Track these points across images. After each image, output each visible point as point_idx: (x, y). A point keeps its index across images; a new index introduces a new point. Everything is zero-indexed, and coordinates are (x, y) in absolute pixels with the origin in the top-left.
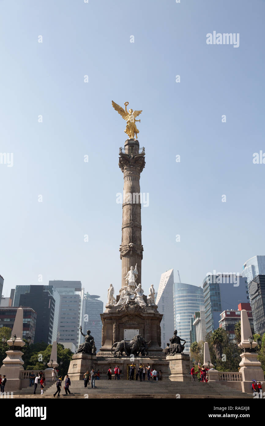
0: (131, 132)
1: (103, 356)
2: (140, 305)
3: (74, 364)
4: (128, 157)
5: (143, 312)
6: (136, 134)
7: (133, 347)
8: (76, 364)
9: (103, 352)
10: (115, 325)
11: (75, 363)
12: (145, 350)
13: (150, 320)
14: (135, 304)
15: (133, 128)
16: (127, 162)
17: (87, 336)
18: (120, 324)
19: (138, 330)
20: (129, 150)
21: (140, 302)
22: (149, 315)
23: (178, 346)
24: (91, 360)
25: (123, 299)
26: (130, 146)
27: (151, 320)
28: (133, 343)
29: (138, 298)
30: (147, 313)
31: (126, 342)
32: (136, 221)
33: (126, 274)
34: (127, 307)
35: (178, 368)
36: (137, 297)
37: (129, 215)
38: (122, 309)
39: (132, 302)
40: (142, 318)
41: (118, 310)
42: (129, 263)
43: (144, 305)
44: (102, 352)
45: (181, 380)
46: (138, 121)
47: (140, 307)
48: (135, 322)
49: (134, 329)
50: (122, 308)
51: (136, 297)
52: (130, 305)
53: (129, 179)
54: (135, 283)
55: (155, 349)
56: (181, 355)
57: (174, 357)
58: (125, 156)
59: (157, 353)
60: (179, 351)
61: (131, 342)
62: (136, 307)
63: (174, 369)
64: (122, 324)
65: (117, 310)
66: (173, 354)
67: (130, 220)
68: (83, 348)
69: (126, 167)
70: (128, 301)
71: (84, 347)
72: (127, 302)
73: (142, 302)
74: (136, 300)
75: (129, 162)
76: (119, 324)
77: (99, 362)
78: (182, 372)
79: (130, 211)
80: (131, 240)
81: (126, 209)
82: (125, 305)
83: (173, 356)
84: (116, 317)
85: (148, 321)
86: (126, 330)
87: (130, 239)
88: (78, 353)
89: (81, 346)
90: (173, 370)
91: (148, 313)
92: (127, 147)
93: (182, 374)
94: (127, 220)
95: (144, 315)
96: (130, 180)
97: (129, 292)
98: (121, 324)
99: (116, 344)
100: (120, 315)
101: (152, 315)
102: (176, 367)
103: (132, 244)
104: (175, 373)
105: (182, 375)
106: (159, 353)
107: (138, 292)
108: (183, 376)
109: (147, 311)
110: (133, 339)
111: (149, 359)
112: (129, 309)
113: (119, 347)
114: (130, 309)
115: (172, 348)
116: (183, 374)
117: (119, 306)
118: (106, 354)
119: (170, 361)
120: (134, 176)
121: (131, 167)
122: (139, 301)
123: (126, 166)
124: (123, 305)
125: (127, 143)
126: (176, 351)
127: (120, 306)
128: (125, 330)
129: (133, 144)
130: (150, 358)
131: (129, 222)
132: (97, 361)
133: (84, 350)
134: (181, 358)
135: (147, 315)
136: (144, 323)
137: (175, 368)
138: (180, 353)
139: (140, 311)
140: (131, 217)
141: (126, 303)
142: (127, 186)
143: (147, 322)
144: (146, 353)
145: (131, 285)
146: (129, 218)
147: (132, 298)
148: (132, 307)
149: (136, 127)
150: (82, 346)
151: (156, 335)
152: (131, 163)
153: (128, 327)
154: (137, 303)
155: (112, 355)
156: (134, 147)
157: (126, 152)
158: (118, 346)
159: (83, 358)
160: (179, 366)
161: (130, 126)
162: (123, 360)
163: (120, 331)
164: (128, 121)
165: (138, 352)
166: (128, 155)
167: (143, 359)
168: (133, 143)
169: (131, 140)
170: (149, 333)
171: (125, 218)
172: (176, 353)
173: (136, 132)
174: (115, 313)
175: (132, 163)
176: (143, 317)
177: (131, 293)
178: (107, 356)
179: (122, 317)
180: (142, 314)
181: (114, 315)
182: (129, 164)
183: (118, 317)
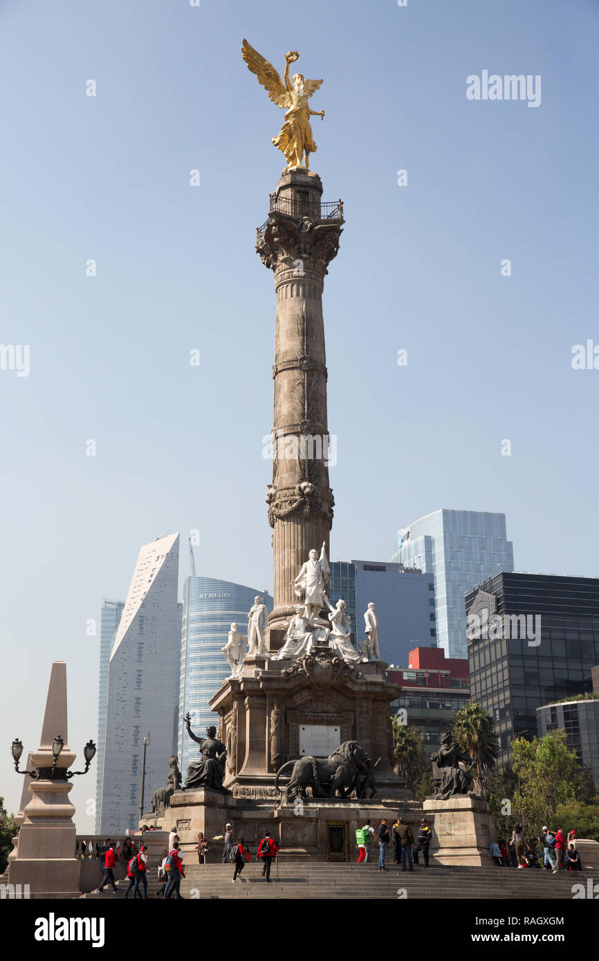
0: (295, 146)
1: (248, 797)
2: (345, 660)
3: (180, 818)
4: (295, 225)
5: (353, 678)
6: (307, 154)
7: (337, 775)
8: (185, 818)
9: (247, 787)
10: (276, 714)
11: (183, 815)
12: (367, 784)
13: (371, 702)
14: (332, 656)
15: (303, 136)
16: (292, 240)
17: (208, 742)
18: (288, 712)
19: (338, 728)
20: (294, 203)
21: (344, 652)
22: (370, 688)
23: (458, 775)
24: (224, 808)
25: (296, 641)
26: (298, 192)
27: (374, 701)
28: (339, 764)
29: (338, 641)
30: (364, 681)
31: (319, 760)
32: (318, 420)
33: (295, 572)
34: (311, 665)
35: (463, 832)
36: (335, 637)
37: (297, 401)
38: (296, 669)
39: (322, 650)
40: (349, 694)
41: (286, 672)
42: (300, 538)
43: (355, 659)
44: (243, 787)
45: (476, 862)
46: (320, 114)
47: (346, 667)
48: (330, 706)
49: (327, 725)
50: (296, 665)
51: (330, 637)
52: (317, 659)
53: (295, 293)
54: (323, 597)
55: (386, 781)
56: (469, 798)
57: (447, 804)
58: (285, 221)
59: (392, 790)
60: (462, 788)
61: (332, 759)
62: (336, 665)
63: (451, 835)
64: (293, 709)
65: (283, 671)
66: (447, 794)
67: (303, 415)
68: (203, 775)
69: (285, 256)
70: (312, 649)
71: (205, 771)
72: (308, 649)
73: (349, 650)
74: (331, 644)
75: (297, 242)
76: (287, 709)
77: (247, 814)
78: (475, 844)
79: (300, 388)
80: (304, 475)
81: (289, 382)
82: (305, 658)
83: (445, 799)
84: (278, 689)
85: (365, 704)
86: (305, 726)
87: (303, 470)
88: (187, 788)
89: (193, 768)
90: (448, 838)
91: (367, 684)
92: (288, 193)
93: (476, 849)
94: (292, 415)
95: (356, 688)
96: (298, 295)
97: (310, 623)
98: (292, 711)
99: (291, 766)
100: (291, 685)
101: (378, 689)
102: (455, 830)
103: (310, 484)
104: (453, 846)
105: (475, 851)
106: (399, 790)
107: (336, 623)
108: (481, 855)
109: (366, 676)
110: (335, 754)
111: (382, 807)
112: (317, 670)
113: (300, 774)
114: (319, 670)
115: (440, 780)
116: (479, 848)
117: (287, 660)
118: (254, 792)
119: (437, 815)
120: (310, 285)
121: (304, 256)
122: (341, 647)
123: (288, 252)
124: (296, 657)
125: (288, 179)
126: (455, 787)
127: (289, 659)
128: (301, 727)
129: (307, 185)
130: (385, 804)
131: (297, 420)
132: (242, 813)
133: (206, 781)
134: (470, 806)
135: (364, 688)
136: (355, 710)
137: (453, 832)
138: (464, 792)
139: (345, 677)
140: (303, 405)
141: (308, 654)
142: (288, 313)
143: (361, 707)
144: (369, 791)
145: (314, 602)
146: (299, 408)
147: (320, 639)
148: (324, 663)
149: (310, 132)
150: (197, 770)
151: (385, 743)
152: (302, 245)
153: (312, 718)
154: (337, 656)
155: (272, 796)
156: (310, 196)
157: (285, 207)
158: (297, 772)
159: (208, 804)
160: (465, 828)
161: (295, 128)
162: (316, 808)
163: (291, 731)
164: (291, 113)
165: (346, 789)
166: (297, 222)
167: (367, 807)
168: (306, 182)
169: (301, 171)
170: (369, 737)
171: (285, 408)
172: (455, 793)
173: (308, 147)
174: (278, 680)
175: (306, 244)
176: (353, 692)
177: (315, 625)
178: (258, 797)
179: (294, 691)
180: (349, 685)
181: (274, 685)
182: (297, 246)
183: (284, 689)
